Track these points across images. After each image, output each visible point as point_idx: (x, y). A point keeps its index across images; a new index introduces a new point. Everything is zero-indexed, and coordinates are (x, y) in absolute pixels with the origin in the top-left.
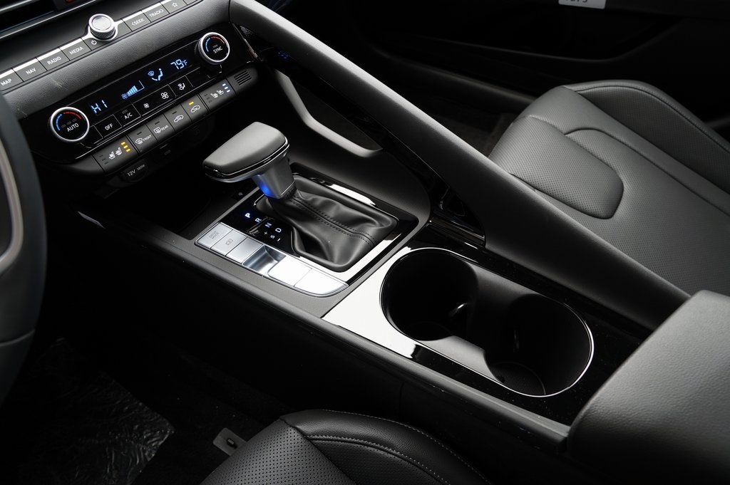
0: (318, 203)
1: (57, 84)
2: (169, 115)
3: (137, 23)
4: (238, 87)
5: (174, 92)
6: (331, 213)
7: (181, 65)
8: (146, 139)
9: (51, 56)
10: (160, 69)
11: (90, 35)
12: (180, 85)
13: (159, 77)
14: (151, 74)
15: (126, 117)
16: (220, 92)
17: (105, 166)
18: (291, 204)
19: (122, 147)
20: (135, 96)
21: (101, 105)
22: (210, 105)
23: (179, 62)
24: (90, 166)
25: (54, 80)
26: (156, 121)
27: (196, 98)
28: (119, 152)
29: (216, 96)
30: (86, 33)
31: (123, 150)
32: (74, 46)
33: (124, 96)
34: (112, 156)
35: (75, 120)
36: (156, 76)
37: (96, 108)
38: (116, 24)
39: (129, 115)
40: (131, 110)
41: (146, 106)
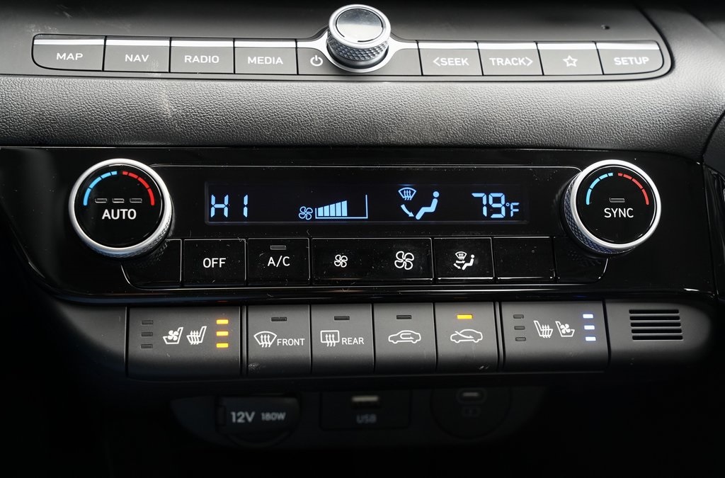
2: (386, 316)
3: (448, 62)
5: (435, 263)
7: (498, 211)
8: (285, 342)
9: (203, 49)
10: (436, 194)
11: (321, 44)
12: (461, 255)
13: (424, 210)
14: (408, 194)
15: (271, 261)
16: (565, 329)
17: (139, 350)
19: (213, 328)
20: (333, 226)
21: (235, 207)
22: (515, 348)
23: (497, 200)
24: (103, 331)
27: (487, 312)
28: (195, 338)
29: (545, 332)
30: (319, 35)
31: (211, 338)
33: (305, 213)
34: (174, 336)
35: (139, 201)
36: (414, 206)
37: (219, 206)
38: (395, 46)
39: (283, 259)
40: (295, 250)
41: (341, 261)
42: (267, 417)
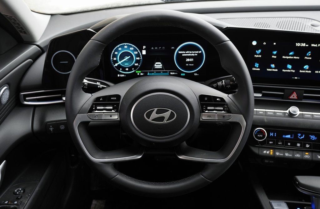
1: (266, 121)
2: (295, 152)
3: (307, 116)
5: (303, 146)
7: (313, 138)
8: (280, 154)
9: (270, 111)
10: (304, 135)
11: (287, 111)
12: (307, 145)
13: (302, 137)
14: (299, 135)
15: (279, 143)
17: (260, 153)
19: (270, 151)
21: (274, 134)
22: (314, 159)
23: (313, 137)
24: (255, 150)
25: (265, 118)
26: (289, 151)
27: (311, 153)
28: (268, 152)
30: (287, 110)
32: (279, 112)
33: (284, 136)
34: (265, 152)
35: (262, 134)
37: (272, 134)
38: (300, 112)
39: (281, 143)
40: (282, 142)
41: (289, 144)
42: (270, 162)
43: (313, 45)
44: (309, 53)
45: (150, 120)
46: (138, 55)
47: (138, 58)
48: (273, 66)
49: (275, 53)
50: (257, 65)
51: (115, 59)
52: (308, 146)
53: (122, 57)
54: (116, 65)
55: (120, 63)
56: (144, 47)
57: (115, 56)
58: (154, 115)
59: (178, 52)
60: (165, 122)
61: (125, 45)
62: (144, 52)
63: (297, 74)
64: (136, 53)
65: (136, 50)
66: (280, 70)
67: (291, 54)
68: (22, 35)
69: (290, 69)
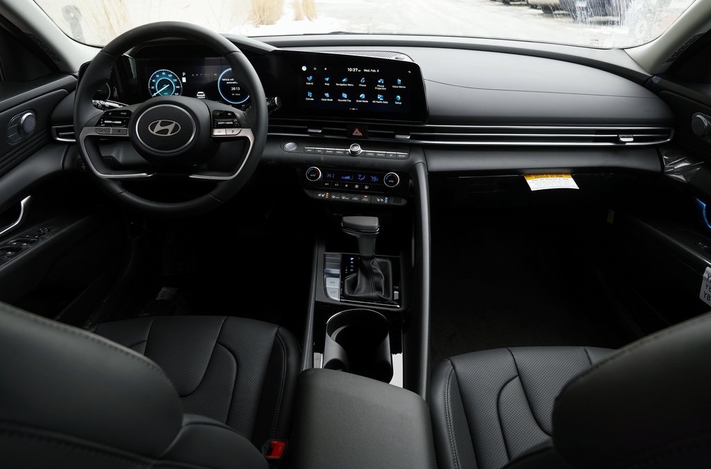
0: (375, 271)
1: (322, 159)
2: (352, 195)
3: (370, 154)
4: (392, 203)
5: (362, 187)
6: (376, 279)
7: (374, 180)
8: (336, 198)
9: (329, 150)
10: (365, 176)
11: (349, 150)
13: (362, 179)
14: (360, 176)
15: (336, 185)
16: (382, 200)
17: (314, 197)
18: (364, 262)
19: (326, 194)
20: (347, 180)
21: (332, 176)
22: (373, 202)
23: (375, 178)
24: (310, 193)
25: (322, 158)
26: (346, 194)
27: (369, 197)
28: (323, 196)
29: (379, 200)
30: (349, 148)
31: (325, 196)
32: (340, 150)
33: (343, 178)
34: (320, 195)
35: (316, 173)
38: (362, 151)
40: (339, 184)
41: (347, 186)
43: (365, 70)
44: (363, 80)
45: (154, 133)
46: (177, 83)
47: (178, 87)
48: (327, 95)
49: (327, 79)
50: (310, 94)
51: (153, 88)
52: (366, 187)
53: (160, 86)
54: (155, 94)
55: (158, 92)
56: (184, 74)
57: (153, 84)
58: (158, 128)
59: (221, 80)
60: (169, 134)
61: (162, 71)
62: (184, 80)
63: (354, 104)
64: (176, 80)
65: (175, 78)
66: (335, 100)
67: (344, 80)
68: (57, 62)
69: (345, 99)
